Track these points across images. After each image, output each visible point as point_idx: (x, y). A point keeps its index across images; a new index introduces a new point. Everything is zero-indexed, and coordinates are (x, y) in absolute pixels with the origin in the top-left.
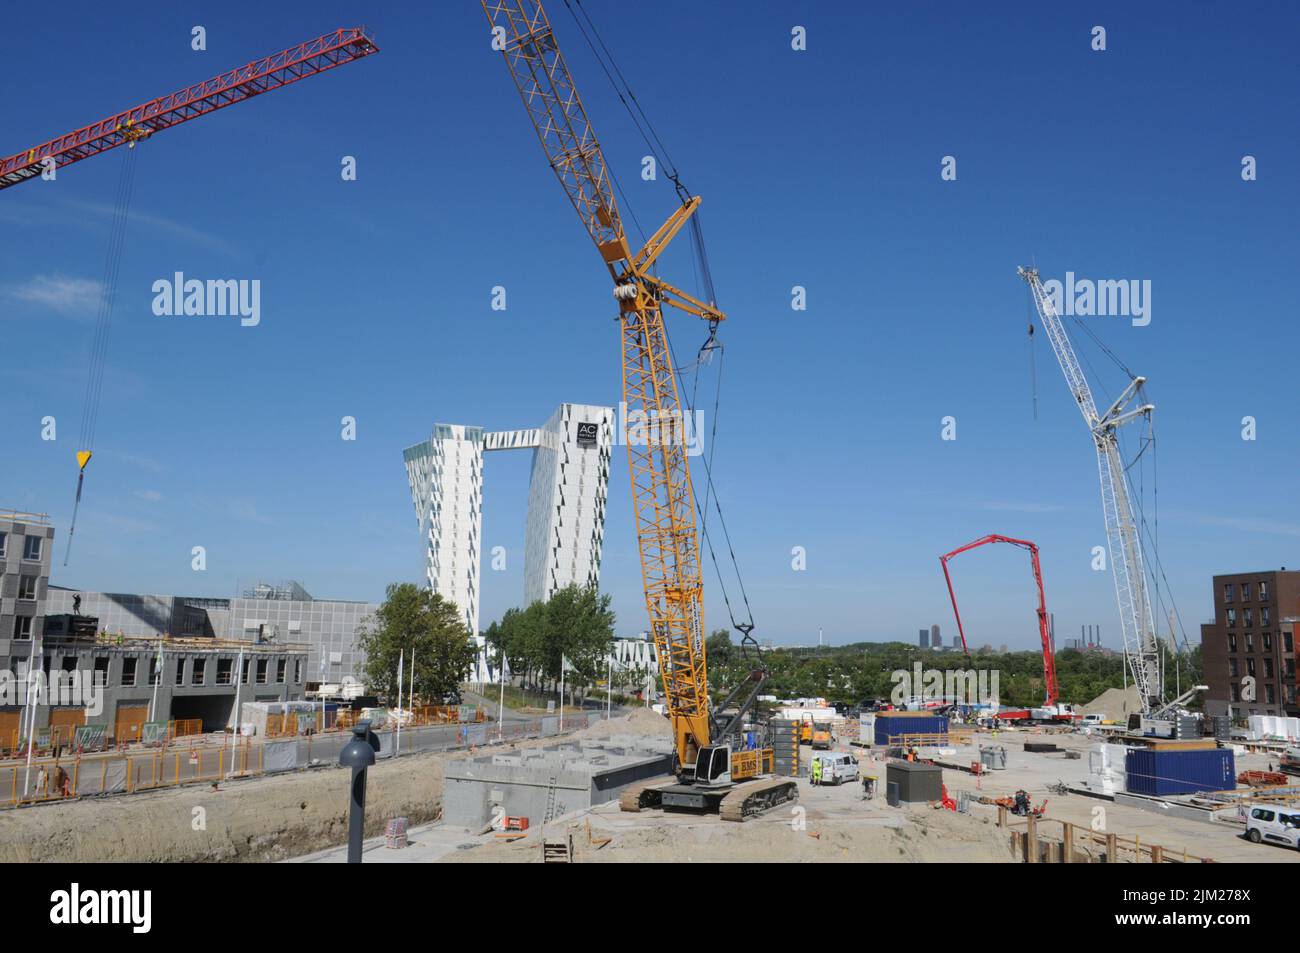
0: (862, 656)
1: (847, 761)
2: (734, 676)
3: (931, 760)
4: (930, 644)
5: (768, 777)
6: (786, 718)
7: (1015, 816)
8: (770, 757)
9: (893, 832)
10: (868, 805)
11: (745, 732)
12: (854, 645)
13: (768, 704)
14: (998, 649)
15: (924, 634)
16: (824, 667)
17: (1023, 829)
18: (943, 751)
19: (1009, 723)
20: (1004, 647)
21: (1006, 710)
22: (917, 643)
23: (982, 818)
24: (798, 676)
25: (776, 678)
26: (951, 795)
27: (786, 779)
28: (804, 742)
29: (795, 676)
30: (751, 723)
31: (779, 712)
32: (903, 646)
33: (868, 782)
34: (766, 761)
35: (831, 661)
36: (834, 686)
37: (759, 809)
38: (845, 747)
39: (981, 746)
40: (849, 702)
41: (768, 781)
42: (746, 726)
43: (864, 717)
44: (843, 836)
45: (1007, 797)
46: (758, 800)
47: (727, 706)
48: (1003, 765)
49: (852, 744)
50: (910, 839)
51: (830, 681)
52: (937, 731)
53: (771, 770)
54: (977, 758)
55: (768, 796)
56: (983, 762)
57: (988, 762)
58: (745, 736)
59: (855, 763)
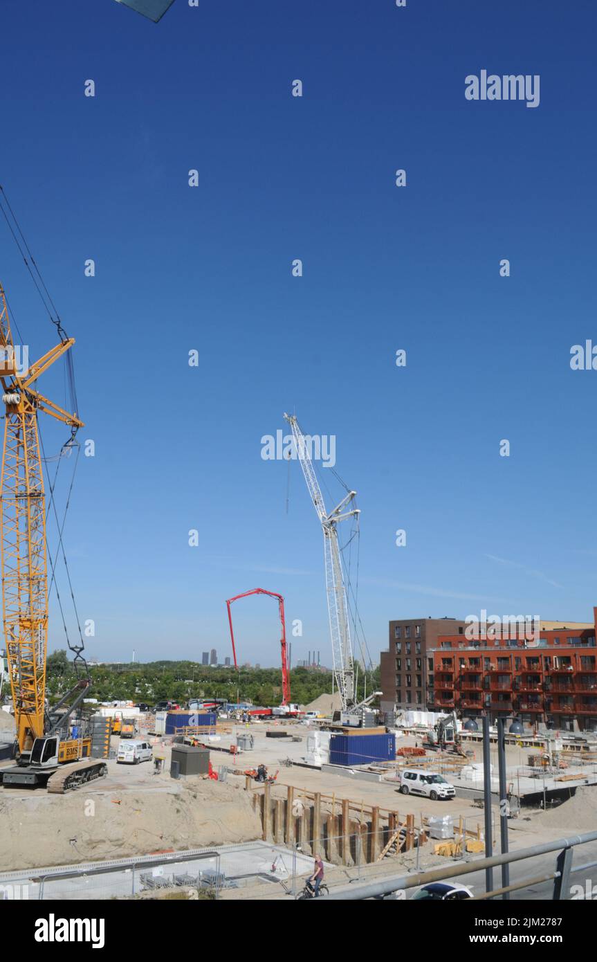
0: (161, 670)
1: (144, 746)
2: (68, 684)
3: (203, 745)
4: (209, 663)
5: (86, 759)
6: (103, 715)
7: (257, 783)
8: (89, 744)
9: (173, 797)
10: (157, 778)
11: (72, 726)
12: (157, 663)
13: (91, 705)
14: (254, 667)
15: (205, 655)
16: (134, 679)
17: (261, 792)
18: (212, 738)
19: (257, 717)
20: (258, 665)
21: (255, 709)
22: (200, 662)
23: (235, 785)
24: (115, 684)
25: (97, 685)
26: (214, 769)
27: (99, 761)
28: (114, 733)
29: (112, 684)
30: (76, 719)
31: (99, 711)
32: (190, 663)
33: (158, 762)
34: (85, 748)
35: (140, 674)
36: (140, 692)
37: (77, 784)
38: (144, 736)
39: (237, 734)
40: (149, 703)
41: (86, 762)
42: (73, 722)
43: (158, 714)
44: (137, 801)
45: (252, 769)
46: (77, 777)
47: (60, 706)
48: (251, 747)
49: (149, 734)
50: (184, 801)
51: (137, 688)
52: (209, 724)
53: (88, 754)
54: (234, 742)
55: (84, 773)
56: (238, 745)
57: (241, 746)
58: (71, 729)
59: (150, 747)
